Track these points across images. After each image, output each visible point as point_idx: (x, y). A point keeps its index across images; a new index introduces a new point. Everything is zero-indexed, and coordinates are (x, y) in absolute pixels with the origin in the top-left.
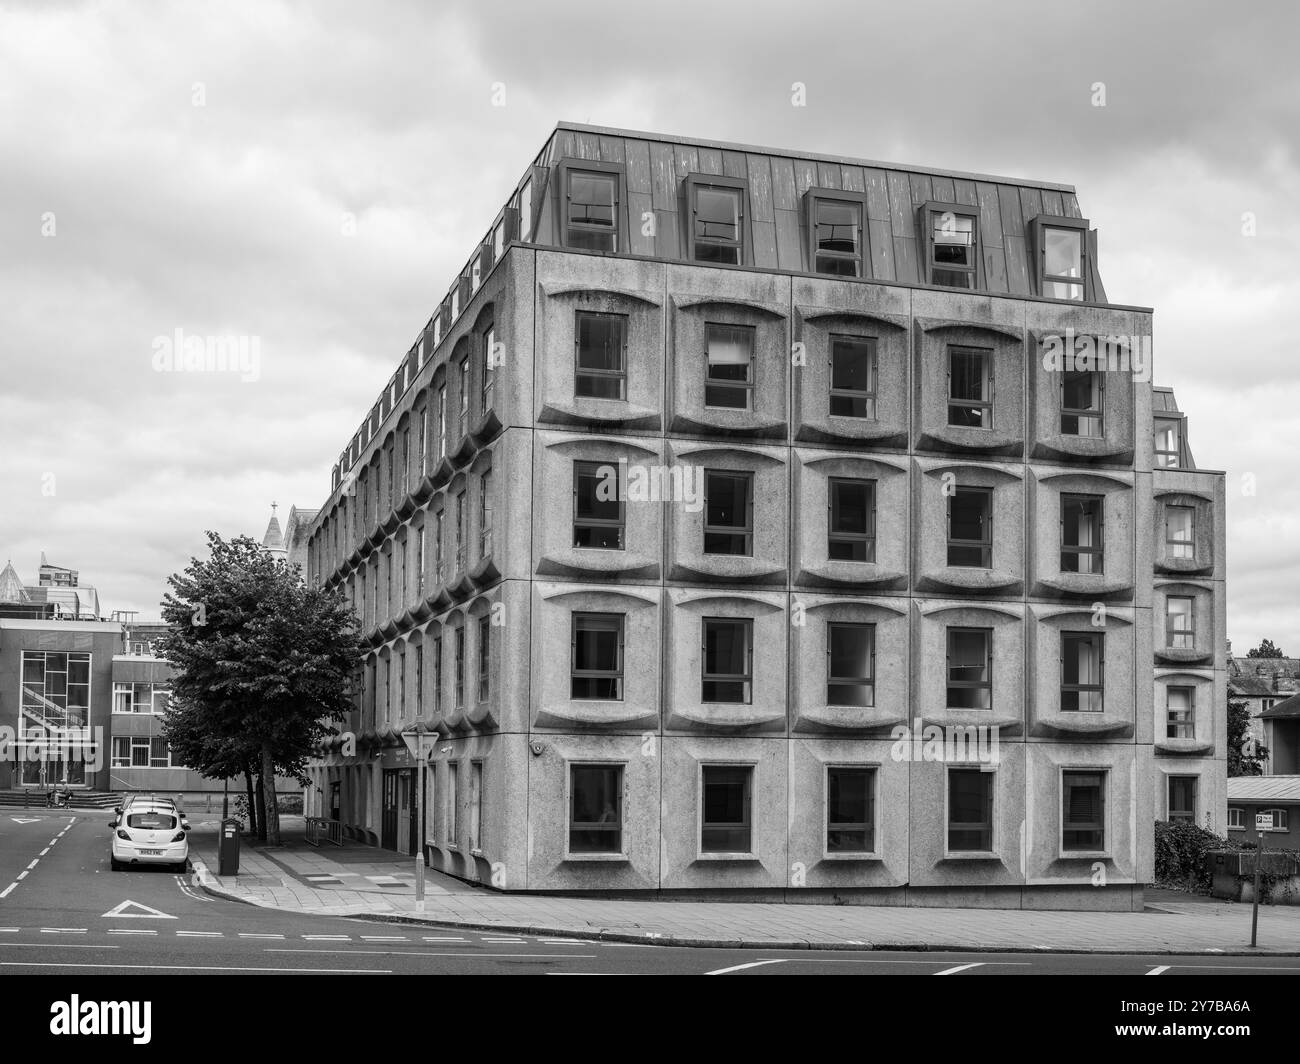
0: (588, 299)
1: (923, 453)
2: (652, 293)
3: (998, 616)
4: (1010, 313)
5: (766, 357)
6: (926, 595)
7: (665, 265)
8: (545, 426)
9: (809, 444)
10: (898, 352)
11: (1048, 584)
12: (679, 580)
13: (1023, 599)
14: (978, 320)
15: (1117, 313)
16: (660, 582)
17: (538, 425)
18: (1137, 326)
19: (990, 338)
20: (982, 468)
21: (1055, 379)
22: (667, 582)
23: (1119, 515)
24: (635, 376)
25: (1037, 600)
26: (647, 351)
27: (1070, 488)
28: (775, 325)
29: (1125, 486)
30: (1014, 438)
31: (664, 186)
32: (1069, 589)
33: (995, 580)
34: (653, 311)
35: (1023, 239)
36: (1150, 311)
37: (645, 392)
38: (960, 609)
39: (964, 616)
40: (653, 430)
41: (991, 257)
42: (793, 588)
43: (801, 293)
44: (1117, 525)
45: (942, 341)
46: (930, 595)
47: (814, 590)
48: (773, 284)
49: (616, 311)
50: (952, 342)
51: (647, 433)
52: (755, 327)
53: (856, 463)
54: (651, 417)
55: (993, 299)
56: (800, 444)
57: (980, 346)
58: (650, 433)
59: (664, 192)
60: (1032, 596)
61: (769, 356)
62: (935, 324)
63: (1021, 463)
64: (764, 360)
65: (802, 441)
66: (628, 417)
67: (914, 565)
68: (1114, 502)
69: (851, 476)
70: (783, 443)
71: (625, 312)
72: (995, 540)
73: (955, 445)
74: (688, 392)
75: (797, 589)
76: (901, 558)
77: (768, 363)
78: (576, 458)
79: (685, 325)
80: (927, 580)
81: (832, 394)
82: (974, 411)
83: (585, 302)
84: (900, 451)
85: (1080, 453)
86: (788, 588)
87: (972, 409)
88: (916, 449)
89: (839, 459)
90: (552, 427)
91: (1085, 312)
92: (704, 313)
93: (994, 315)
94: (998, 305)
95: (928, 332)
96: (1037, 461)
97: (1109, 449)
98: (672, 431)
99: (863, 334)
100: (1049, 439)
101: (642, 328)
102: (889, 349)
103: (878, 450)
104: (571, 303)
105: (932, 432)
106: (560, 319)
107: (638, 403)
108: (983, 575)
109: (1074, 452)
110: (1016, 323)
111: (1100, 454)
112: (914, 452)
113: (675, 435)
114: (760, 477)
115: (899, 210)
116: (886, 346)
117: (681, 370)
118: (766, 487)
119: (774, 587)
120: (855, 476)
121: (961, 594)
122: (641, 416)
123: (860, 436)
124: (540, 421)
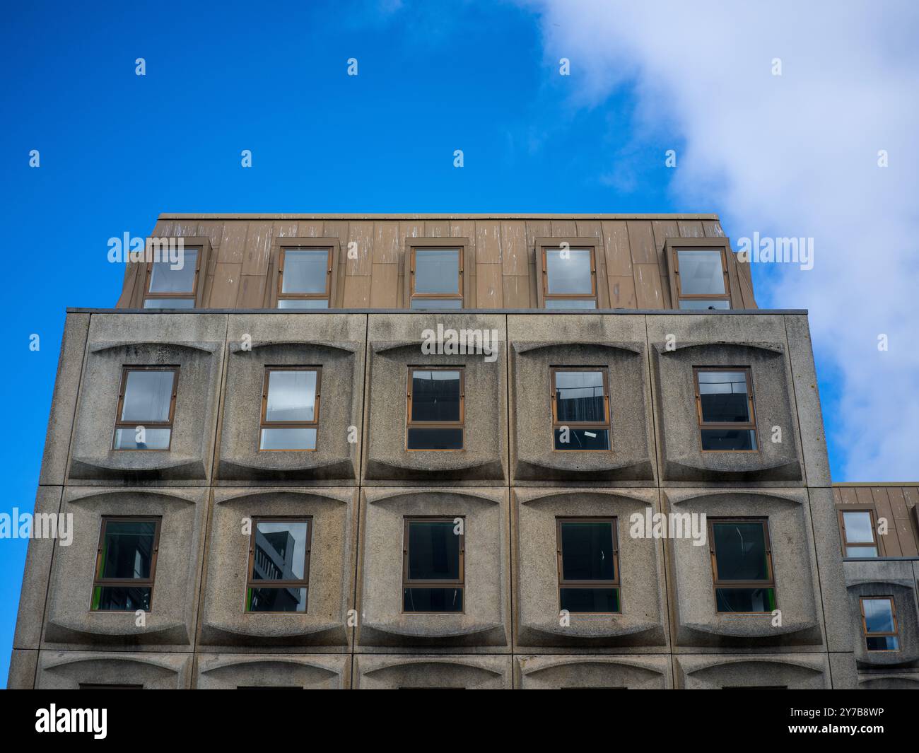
0: (136, 353)
1: (524, 483)
2: (208, 342)
3: (631, 672)
4: (628, 328)
5: (332, 395)
6: (533, 650)
7: (226, 316)
8: (76, 482)
9: (382, 483)
10: (488, 378)
11: (699, 628)
12: (211, 644)
13: (667, 650)
14: (587, 338)
15: (761, 318)
16: (191, 648)
17: (70, 482)
18: (789, 329)
19: (601, 355)
20: (598, 494)
21: (688, 391)
22: (199, 648)
23: (790, 539)
24: (181, 424)
25: (688, 649)
26: (196, 398)
27: (719, 511)
28: (344, 361)
29: (794, 504)
30: (637, 458)
31: (257, 257)
32: (727, 633)
33: (624, 627)
34: (206, 359)
35: (657, 266)
36: (805, 313)
37: (189, 440)
38: (577, 665)
39: (584, 674)
40: (197, 478)
41: (618, 285)
42: (357, 649)
43: (377, 329)
44: (789, 551)
45: (543, 362)
46: (539, 650)
47: (384, 649)
48: (346, 323)
49: (166, 363)
50: (555, 362)
51: (190, 482)
52: (322, 366)
53: (437, 498)
54: (192, 465)
55: (605, 316)
56: (371, 483)
57: (590, 363)
58: (194, 482)
59: (256, 260)
60: (679, 645)
61: (336, 392)
62: (532, 346)
63: (653, 487)
64: (330, 398)
65: (373, 479)
66: (166, 466)
67: (515, 614)
68: (780, 525)
69: (431, 513)
70: (350, 482)
71: (176, 362)
72: (622, 577)
73: (562, 471)
74: (238, 436)
75: (363, 649)
76: (495, 606)
77: (334, 400)
78: (105, 513)
79: (240, 370)
80: (530, 630)
81: (411, 427)
82: (587, 434)
83: (133, 356)
84: (496, 482)
85: (726, 469)
86: (350, 648)
87: (583, 431)
88: (516, 479)
89: (414, 495)
90: (84, 482)
91: (721, 320)
92: (263, 355)
93: (608, 332)
94: (611, 322)
95: (522, 354)
96: (673, 484)
97: (766, 462)
98: (219, 478)
99: (447, 363)
100: (685, 456)
101: (193, 377)
102: (479, 375)
103: (466, 483)
104: (118, 358)
105: (533, 458)
106: (104, 374)
107: (181, 452)
108: (608, 621)
109: (719, 469)
110: (636, 338)
111: (754, 468)
112: (513, 482)
113: (223, 483)
114: (321, 520)
115: (512, 253)
116: (475, 372)
117: (232, 414)
118: (324, 533)
119: (333, 649)
120: (436, 513)
121: (580, 647)
122: (179, 464)
123: (440, 468)
124: (71, 477)
